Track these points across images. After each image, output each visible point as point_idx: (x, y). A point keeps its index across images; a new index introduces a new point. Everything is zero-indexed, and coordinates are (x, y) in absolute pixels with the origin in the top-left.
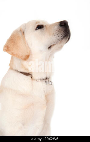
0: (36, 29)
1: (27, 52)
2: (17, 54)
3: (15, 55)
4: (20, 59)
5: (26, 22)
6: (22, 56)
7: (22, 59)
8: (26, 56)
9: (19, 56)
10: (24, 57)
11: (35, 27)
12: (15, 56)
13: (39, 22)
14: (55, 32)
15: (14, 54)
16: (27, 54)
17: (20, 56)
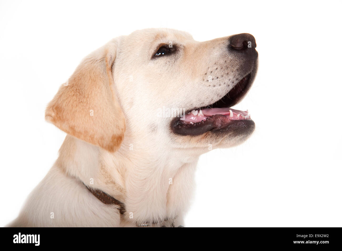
0: (154, 57)
1: (118, 127)
2: (86, 132)
3: (80, 133)
4: (98, 145)
5: (127, 32)
6: (102, 138)
7: (102, 146)
8: (114, 137)
9: (92, 138)
10: (107, 141)
11: (152, 51)
12: (79, 137)
13: (164, 36)
14: (210, 70)
15: (77, 129)
16: (115, 133)
17: (95, 137)
